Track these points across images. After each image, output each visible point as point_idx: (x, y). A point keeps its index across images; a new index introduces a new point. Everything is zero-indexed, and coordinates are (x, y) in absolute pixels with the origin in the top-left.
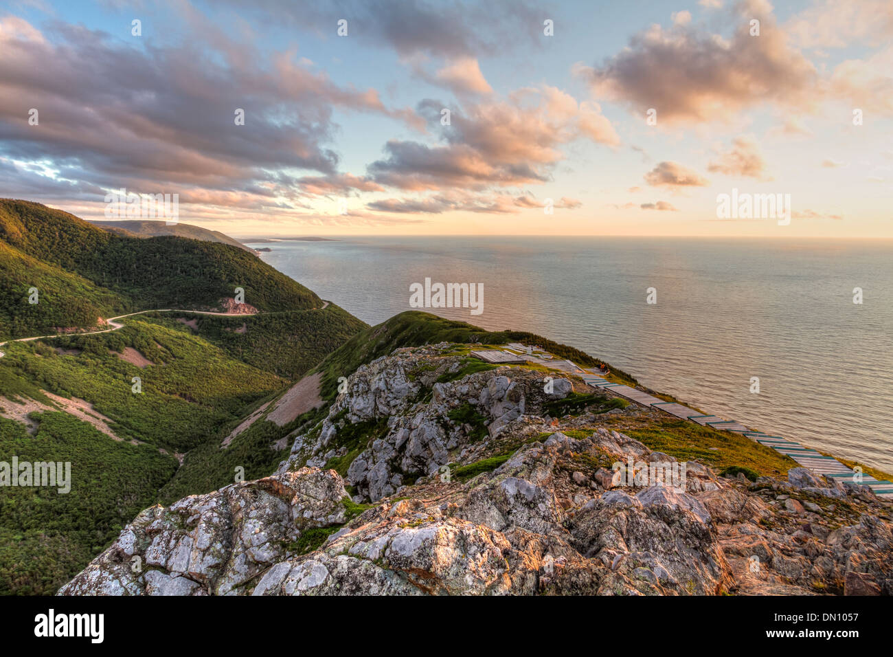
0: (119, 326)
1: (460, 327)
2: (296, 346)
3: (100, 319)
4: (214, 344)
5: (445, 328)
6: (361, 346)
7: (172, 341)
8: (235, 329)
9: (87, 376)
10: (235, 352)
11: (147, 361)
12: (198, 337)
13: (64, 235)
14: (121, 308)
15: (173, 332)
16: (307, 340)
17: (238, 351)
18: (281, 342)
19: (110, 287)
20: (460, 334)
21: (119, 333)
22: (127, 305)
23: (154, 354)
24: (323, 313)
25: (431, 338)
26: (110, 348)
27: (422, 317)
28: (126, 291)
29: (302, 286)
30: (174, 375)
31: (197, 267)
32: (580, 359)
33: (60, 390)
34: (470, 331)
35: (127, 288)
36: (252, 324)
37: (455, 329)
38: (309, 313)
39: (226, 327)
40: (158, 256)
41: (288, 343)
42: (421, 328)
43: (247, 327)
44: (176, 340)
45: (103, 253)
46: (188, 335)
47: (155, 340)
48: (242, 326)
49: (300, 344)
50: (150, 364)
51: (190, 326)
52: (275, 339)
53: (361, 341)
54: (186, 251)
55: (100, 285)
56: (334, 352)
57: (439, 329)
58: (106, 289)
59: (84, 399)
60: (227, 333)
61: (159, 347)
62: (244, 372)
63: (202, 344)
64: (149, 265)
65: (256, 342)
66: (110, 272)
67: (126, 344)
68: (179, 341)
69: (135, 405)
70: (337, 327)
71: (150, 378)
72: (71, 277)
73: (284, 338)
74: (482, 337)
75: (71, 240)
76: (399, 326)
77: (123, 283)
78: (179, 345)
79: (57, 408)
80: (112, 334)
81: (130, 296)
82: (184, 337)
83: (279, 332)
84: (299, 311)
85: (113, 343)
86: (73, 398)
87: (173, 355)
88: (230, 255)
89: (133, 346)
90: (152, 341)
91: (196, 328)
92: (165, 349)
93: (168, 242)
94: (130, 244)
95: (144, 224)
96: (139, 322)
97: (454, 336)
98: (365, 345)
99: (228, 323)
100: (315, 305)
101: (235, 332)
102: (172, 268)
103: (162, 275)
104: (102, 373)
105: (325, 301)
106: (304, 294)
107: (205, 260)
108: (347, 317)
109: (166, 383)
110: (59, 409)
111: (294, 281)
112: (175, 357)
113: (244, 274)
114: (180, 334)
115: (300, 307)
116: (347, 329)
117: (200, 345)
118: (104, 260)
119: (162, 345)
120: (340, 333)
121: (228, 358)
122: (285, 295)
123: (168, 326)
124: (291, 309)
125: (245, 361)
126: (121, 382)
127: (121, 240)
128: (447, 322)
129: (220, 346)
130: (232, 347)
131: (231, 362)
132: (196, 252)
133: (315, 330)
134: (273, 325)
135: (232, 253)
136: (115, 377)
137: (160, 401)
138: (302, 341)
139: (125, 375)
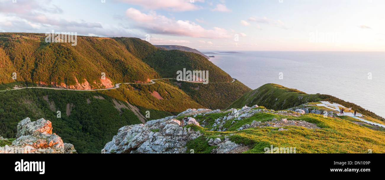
0: (154, 83)
1: (293, 91)
2: (219, 97)
3: (148, 79)
4: (186, 93)
5: (286, 92)
6: (246, 99)
7: (171, 90)
8: (195, 88)
9: (140, 99)
10: (194, 98)
11: (161, 97)
12: (181, 90)
13: (144, 49)
14: (157, 76)
15: (172, 87)
16: (224, 95)
17: (195, 97)
18: (212, 95)
19: (155, 69)
20: (293, 95)
21: (153, 85)
22: (159, 75)
23: (164, 95)
24: (232, 84)
25: (279, 96)
26: (149, 90)
27: (275, 86)
28: (159, 70)
29: (224, 72)
30: (170, 104)
31: (183, 62)
32: (358, 110)
33: (131, 102)
34: (299, 94)
35: (160, 69)
36: (202, 87)
37: (291, 92)
38: (226, 84)
39: (191, 87)
40: (171, 57)
41: (216, 96)
42: (274, 92)
43: (199, 88)
44: (172, 90)
45: (154, 55)
46: (177, 89)
47: (165, 90)
48: (198, 87)
49: (220, 97)
50: (162, 99)
51: (179, 85)
52: (210, 94)
53: (246, 97)
54: (181, 56)
55: (151, 67)
56: (234, 102)
57: (283, 92)
58: (153, 69)
59: (137, 107)
60: (192, 89)
61: (166, 92)
62: (196, 106)
63: (182, 93)
64: (167, 61)
65: (202, 94)
66: (155, 63)
67: (155, 90)
68: (174, 91)
69: (155, 114)
70: (238, 90)
71: (161, 104)
72: (143, 63)
73: (214, 94)
74: (305, 97)
75: (146, 51)
76: (264, 90)
77: (159, 67)
78: (173, 92)
79: (129, 108)
80: (150, 85)
81: (160, 72)
82: (176, 90)
83: (212, 91)
84: (221, 82)
85: (150, 88)
86: (134, 106)
87: (171, 96)
88: (196, 57)
89: (157, 91)
90: (164, 90)
91: (181, 86)
92: (168, 94)
93: (174, 52)
94: (164, 52)
95: (170, 46)
96: (161, 82)
97: (290, 96)
98: (248, 99)
99: (192, 85)
100: (229, 80)
101: (195, 89)
102: (175, 62)
103: (171, 65)
104: (145, 99)
105: (234, 79)
106: (224, 75)
107: (187, 59)
108: (243, 86)
109: (167, 107)
110: (130, 109)
111: (221, 69)
112: (171, 97)
113: (201, 66)
114: (174, 88)
115: (222, 81)
116: (242, 92)
117: (181, 93)
118: (154, 58)
119: (167, 92)
120: (239, 93)
121: (191, 100)
122: (216, 75)
123: (171, 85)
124: (218, 81)
125: (197, 102)
126: (152, 105)
127: (161, 51)
128: (287, 89)
129: (189, 95)
130: (193, 95)
131: (192, 102)
132: (184, 56)
133: (228, 91)
134: (210, 88)
135: (197, 57)
136: (150, 102)
137: (164, 114)
138: (221, 96)
139: (154, 102)
